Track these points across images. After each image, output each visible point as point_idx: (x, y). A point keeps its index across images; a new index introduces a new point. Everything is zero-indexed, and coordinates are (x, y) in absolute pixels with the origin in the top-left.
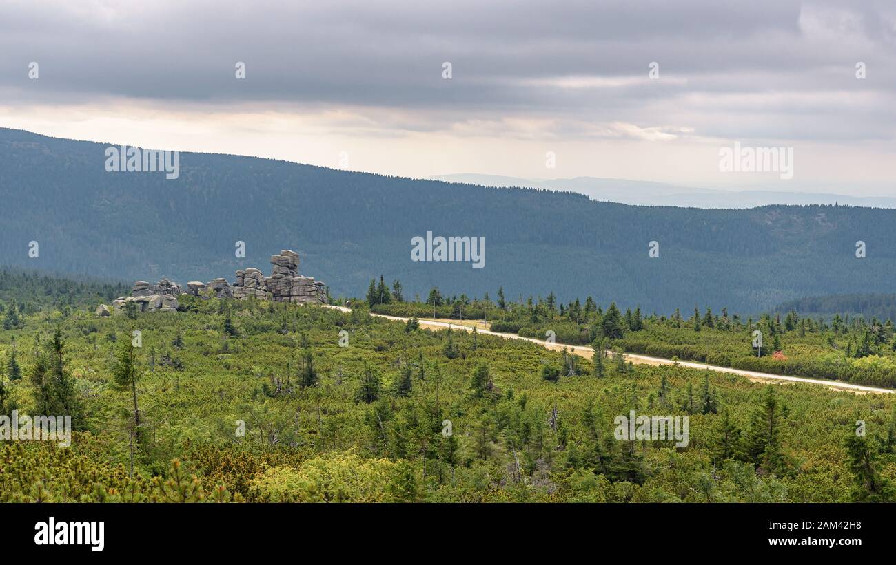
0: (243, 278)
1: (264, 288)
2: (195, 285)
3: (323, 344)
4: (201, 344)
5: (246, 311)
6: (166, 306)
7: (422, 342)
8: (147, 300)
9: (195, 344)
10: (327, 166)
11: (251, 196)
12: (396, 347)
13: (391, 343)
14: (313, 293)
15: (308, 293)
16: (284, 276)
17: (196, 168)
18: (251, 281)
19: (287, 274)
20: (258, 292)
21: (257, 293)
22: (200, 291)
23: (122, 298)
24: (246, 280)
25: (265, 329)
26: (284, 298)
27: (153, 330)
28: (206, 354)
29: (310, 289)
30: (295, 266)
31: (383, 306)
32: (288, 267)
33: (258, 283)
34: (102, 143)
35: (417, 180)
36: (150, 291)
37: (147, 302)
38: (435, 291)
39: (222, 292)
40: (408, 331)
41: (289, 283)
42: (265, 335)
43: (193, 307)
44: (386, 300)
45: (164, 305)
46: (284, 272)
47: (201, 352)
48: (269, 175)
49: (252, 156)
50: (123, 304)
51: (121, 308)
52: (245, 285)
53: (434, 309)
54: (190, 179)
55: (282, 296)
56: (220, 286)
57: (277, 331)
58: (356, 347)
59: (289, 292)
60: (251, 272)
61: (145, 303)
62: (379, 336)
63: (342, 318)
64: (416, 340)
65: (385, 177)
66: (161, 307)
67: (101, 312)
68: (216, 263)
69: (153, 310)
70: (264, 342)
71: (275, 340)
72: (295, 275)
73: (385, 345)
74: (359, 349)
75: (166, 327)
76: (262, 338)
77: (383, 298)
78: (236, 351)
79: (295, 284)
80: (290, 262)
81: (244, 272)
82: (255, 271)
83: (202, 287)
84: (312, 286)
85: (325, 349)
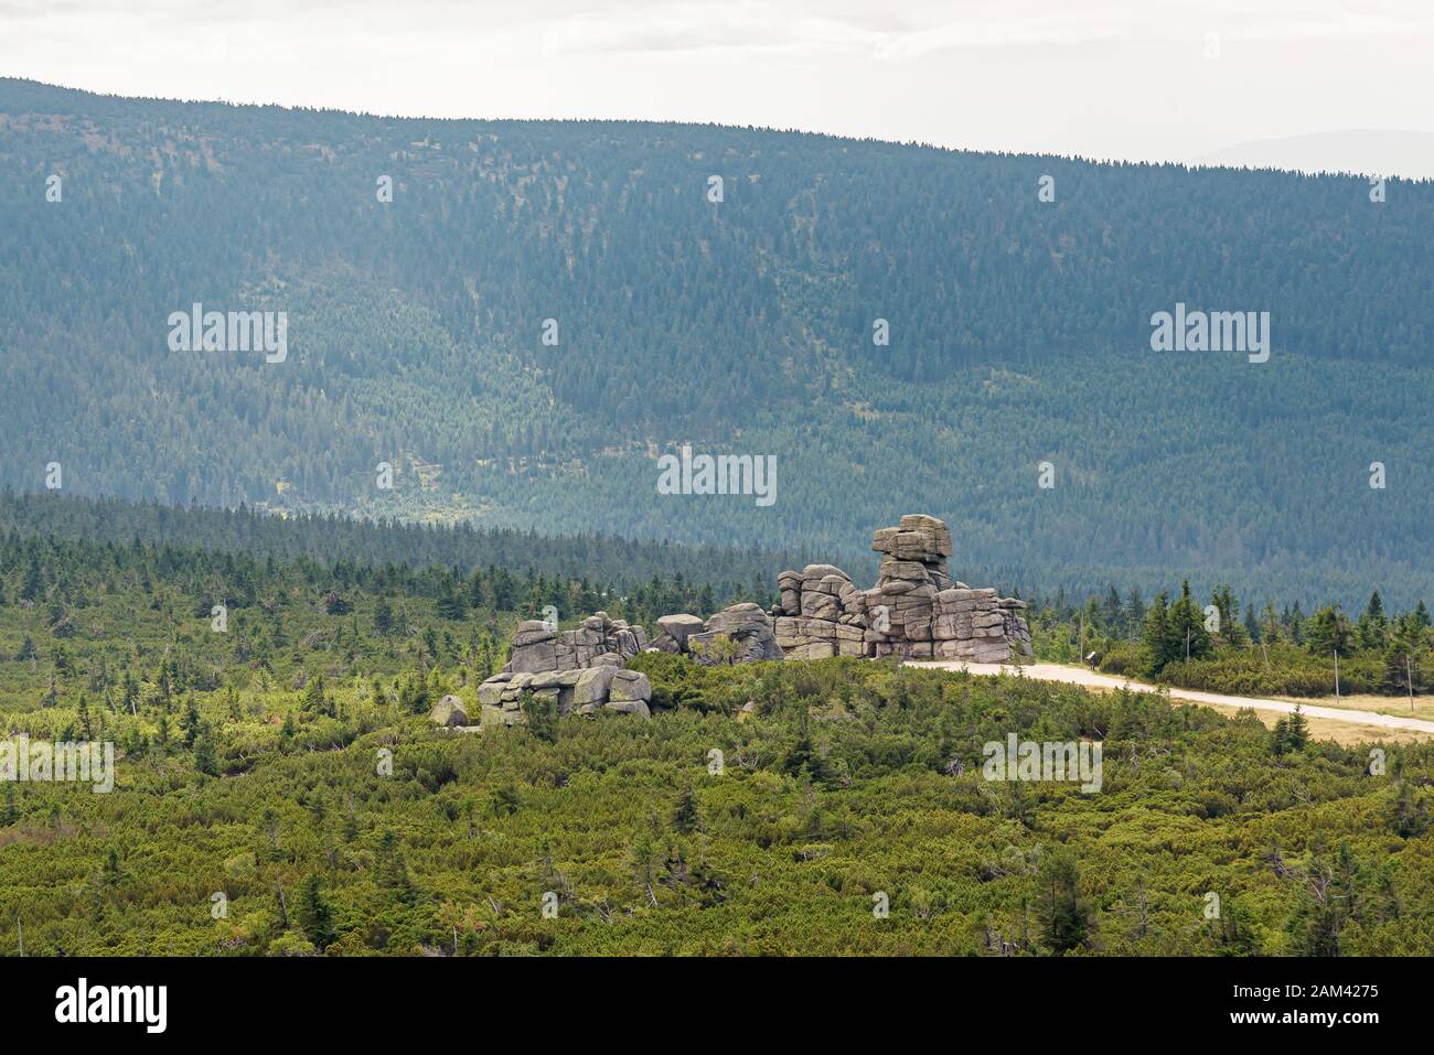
0: (799, 593)
1: (856, 620)
2: (678, 625)
3: (1061, 800)
4: (741, 811)
5: (835, 701)
6: (619, 696)
7: (1320, 787)
8: (567, 681)
9: (725, 812)
10: (928, 142)
11: (704, 246)
12: (1253, 803)
13: (1239, 793)
14: (995, 632)
15: (982, 633)
16: (912, 585)
17: (535, 168)
18: (822, 601)
19: (919, 582)
20: (841, 631)
21: (840, 634)
22: (693, 641)
23: (501, 676)
24: (806, 598)
25: (899, 759)
26: (917, 647)
27: (602, 770)
28: (765, 843)
29: (985, 622)
30: (941, 556)
31: (1195, 666)
32: (922, 561)
33: (840, 606)
34: (254, 107)
35: (1203, 169)
36: (560, 646)
37: (571, 687)
38: (1332, 617)
39: (752, 641)
40: (1278, 751)
41: (927, 605)
42: (905, 780)
43: (691, 696)
44: (1200, 648)
45: (615, 695)
46: (914, 574)
47: (750, 838)
48: (754, 178)
49: (701, 122)
50: (505, 695)
51: (500, 704)
52: (805, 612)
53: (1336, 668)
54: (520, 201)
55: (911, 641)
56: (744, 625)
57: (930, 765)
58: (1151, 808)
59: (929, 629)
60: (819, 575)
61: (565, 689)
62: (1201, 771)
63: (1093, 716)
64: (1305, 781)
65: (1105, 166)
66: (606, 699)
67: (448, 716)
68: (608, 452)
69: (587, 708)
70: (905, 801)
71: (933, 793)
72: (943, 581)
73: (1227, 799)
74: (1159, 814)
75: (640, 762)
76: (897, 789)
77: (1192, 642)
78: (842, 834)
79: (944, 608)
80: (927, 546)
81: (801, 577)
82: (830, 572)
83: (698, 628)
84: (991, 611)
85: (1071, 818)
